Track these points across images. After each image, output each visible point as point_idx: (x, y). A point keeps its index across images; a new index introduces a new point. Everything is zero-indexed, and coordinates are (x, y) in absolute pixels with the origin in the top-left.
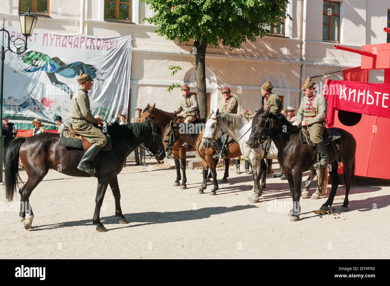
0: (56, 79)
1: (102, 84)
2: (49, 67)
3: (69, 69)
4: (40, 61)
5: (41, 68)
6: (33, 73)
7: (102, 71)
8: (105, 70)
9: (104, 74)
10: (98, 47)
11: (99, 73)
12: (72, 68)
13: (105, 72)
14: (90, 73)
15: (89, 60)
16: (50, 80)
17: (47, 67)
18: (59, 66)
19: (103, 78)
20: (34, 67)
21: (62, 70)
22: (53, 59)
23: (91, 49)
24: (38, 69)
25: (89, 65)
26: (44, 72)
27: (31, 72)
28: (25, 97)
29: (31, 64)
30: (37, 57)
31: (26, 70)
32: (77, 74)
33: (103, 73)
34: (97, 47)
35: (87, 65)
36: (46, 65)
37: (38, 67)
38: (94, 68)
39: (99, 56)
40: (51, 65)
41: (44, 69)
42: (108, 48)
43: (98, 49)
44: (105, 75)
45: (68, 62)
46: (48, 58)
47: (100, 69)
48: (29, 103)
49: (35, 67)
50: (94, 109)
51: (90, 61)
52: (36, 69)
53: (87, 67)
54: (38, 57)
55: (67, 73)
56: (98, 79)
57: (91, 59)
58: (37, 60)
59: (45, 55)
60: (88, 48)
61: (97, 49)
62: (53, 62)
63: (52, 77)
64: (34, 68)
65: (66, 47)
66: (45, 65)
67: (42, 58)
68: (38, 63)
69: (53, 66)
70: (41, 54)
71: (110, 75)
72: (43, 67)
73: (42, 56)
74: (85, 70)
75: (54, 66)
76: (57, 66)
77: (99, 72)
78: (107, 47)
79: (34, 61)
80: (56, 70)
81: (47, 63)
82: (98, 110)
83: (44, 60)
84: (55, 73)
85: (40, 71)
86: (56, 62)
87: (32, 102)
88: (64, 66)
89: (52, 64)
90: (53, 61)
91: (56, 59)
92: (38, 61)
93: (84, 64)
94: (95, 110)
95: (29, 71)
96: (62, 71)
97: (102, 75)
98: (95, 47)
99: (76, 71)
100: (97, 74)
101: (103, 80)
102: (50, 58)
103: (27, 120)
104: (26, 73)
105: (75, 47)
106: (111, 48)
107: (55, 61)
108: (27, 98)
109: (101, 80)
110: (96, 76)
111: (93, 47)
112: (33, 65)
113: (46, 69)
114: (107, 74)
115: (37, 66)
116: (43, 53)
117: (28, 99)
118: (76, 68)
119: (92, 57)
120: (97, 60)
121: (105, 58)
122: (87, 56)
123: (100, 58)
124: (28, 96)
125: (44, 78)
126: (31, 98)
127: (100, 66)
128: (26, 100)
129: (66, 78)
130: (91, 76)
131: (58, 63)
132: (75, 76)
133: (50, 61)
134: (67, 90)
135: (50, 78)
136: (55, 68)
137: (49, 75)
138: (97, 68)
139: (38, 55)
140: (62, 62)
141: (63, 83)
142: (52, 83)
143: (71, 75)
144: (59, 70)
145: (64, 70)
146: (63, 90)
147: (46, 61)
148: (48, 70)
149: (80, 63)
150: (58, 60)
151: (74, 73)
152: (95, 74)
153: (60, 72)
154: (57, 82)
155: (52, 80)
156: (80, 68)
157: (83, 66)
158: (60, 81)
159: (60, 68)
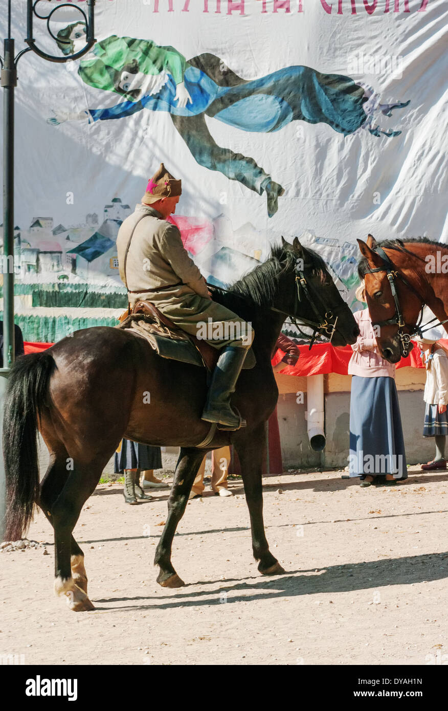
0: (210, 139)
2: (182, 94)
3: (260, 96)
4: (146, 73)
5: (152, 102)
6: (121, 119)
7: (390, 99)
10: (370, 4)
11: (376, 106)
12: (269, 93)
14: (344, 106)
15: (335, 57)
16: (188, 144)
17: (172, 95)
18: (221, 90)
21: (232, 101)
22: (196, 62)
23: (340, 11)
24: (140, 106)
25: (335, 75)
26: (162, 116)
27: (113, 117)
28: (94, 218)
29: (113, 89)
30: (134, 60)
31: (92, 112)
32: (291, 115)
33: (395, 106)
34: (363, 6)
35: (327, 77)
36: (169, 86)
37: (140, 97)
39: (375, 41)
40: (189, 85)
41: (164, 104)
42: (410, 5)
43: (370, 13)
45: (253, 71)
46: (175, 62)
47: (380, 89)
48: (109, 240)
49: (128, 96)
52: (131, 105)
53: (329, 83)
54: (138, 59)
55: (250, 112)
56: (375, 132)
57: (342, 51)
58: (134, 70)
59: (165, 48)
60: (328, 9)
61: (365, 12)
62: (194, 74)
63: (194, 132)
64: (126, 100)
65: (242, 13)
66: (164, 87)
67: (154, 62)
68: (140, 83)
69: (196, 89)
70: (150, 46)
72: (158, 97)
73: (153, 53)
74: (324, 99)
75: (202, 91)
76: (214, 90)
77: (378, 101)
79: (125, 74)
80: (210, 102)
81: (171, 80)
83: (161, 70)
84: (206, 117)
85: (147, 111)
86: (209, 71)
88: (241, 86)
89: (193, 80)
90: (197, 71)
91: (207, 63)
92: (139, 75)
93: (318, 74)
95: (106, 115)
96: (230, 107)
97: (389, 113)
98: (357, 5)
99: (285, 104)
100: (371, 111)
101: (396, 134)
102: (182, 58)
103: (104, 306)
104: (93, 123)
105: (278, 10)
106: (422, 5)
107: (203, 72)
108: (101, 221)
109: (388, 135)
110: (364, 119)
111: (349, 6)
112: (119, 90)
113: (172, 103)
115: (136, 92)
116: (157, 43)
117: (105, 222)
118: (287, 91)
119: (349, 45)
120: (370, 53)
121: (399, 45)
122: (328, 43)
123: (380, 48)
124: (106, 211)
125: (163, 138)
126: (116, 219)
127: (379, 79)
128: (97, 228)
129: (248, 133)
130: (345, 121)
131: (215, 77)
132: (283, 123)
133: (182, 70)
134: (254, 182)
135: (186, 137)
136: (205, 96)
137: (181, 125)
138: (368, 86)
139: (138, 49)
140: (229, 74)
141: (235, 152)
142: (194, 155)
143: (268, 120)
144: (221, 105)
145: (241, 101)
146: (238, 180)
147: (169, 70)
148: (178, 106)
149: (301, 73)
150: (215, 64)
151: (278, 111)
152: (363, 113)
153: (224, 112)
154: (212, 151)
155: (193, 142)
156: (301, 90)
157: (312, 81)
158: (226, 148)
159: (223, 95)
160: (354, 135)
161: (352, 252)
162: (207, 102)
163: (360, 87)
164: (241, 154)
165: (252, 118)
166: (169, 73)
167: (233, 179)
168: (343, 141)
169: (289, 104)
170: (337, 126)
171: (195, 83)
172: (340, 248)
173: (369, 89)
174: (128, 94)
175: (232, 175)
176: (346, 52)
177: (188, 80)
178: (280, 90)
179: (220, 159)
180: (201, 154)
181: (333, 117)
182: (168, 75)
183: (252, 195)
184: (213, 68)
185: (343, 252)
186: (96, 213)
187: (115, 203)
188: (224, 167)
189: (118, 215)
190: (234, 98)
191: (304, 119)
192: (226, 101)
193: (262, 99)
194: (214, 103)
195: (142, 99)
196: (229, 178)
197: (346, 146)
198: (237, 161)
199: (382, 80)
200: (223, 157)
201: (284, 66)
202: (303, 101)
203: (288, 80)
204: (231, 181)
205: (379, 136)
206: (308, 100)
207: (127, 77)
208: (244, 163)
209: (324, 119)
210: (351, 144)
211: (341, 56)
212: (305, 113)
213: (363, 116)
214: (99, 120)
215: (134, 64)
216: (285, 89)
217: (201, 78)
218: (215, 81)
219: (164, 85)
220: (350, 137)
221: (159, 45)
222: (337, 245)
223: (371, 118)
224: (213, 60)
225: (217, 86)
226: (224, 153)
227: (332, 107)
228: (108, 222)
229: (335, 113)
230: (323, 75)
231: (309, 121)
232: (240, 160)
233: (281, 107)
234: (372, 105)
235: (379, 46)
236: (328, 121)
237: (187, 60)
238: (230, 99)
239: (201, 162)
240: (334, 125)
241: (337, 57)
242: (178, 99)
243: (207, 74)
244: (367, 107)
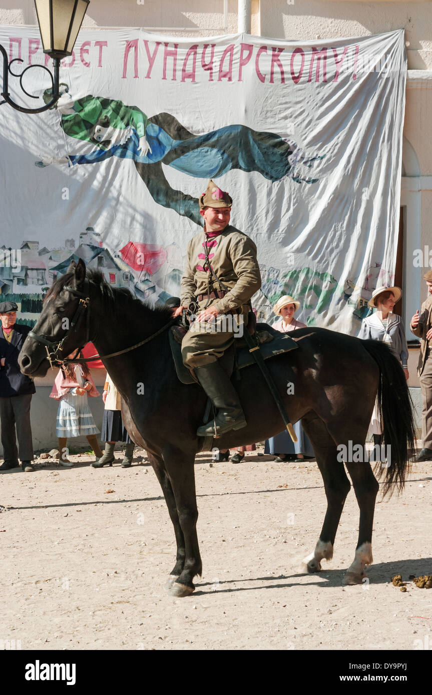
0: (166, 182)
1: (312, 192)
2: (144, 146)
3: (206, 149)
4: (115, 127)
5: (119, 151)
6: (95, 164)
8: (319, 149)
9: (316, 163)
10: (296, 75)
11: (299, 158)
12: (213, 146)
13: (321, 154)
14: (273, 158)
15: (266, 118)
16: (148, 186)
17: (136, 146)
18: (175, 143)
19: (314, 173)
20: (96, 148)
21: (183, 152)
22: (156, 120)
23: (272, 81)
24: (111, 153)
25: (266, 133)
26: (128, 162)
27: (89, 162)
28: (71, 242)
29: (88, 139)
30: (106, 117)
31: (72, 158)
32: (230, 165)
33: (314, 159)
34: (291, 76)
35: (260, 134)
36: (133, 138)
37: (110, 147)
38: (282, 143)
39: (299, 106)
40: (149, 138)
41: (129, 153)
42: (328, 76)
43: (296, 83)
44: (318, 166)
45: (200, 128)
46: (139, 119)
47: (302, 144)
49: (101, 146)
50: (285, 276)
51: (269, 120)
52: (103, 153)
53: (262, 139)
54: (109, 115)
55: (198, 162)
56: (297, 179)
57: (272, 113)
58: (106, 124)
59: (131, 107)
60: (262, 79)
61: (292, 81)
62: (154, 129)
63: (152, 177)
64: (99, 149)
65: (193, 81)
66: (130, 140)
67: (122, 119)
68: (111, 135)
69: (155, 142)
70: (119, 105)
71: (335, 163)
72: (125, 147)
73: (122, 111)
74: (256, 151)
75: (160, 143)
76: (169, 142)
77: (300, 155)
78: (325, 74)
79: (98, 127)
80: (166, 152)
81: (135, 134)
82: (297, 278)
83: (127, 125)
84: (163, 164)
85: (116, 158)
86: (166, 127)
87: (94, 258)
88: (190, 139)
89: (153, 134)
90: (156, 127)
91: (164, 121)
92: (110, 129)
93: (253, 131)
94: (288, 277)
95: (83, 160)
96: (182, 157)
97: (309, 164)
98: (286, 76)
99: (226, 156)
100: (295, 162)
101: (314, 181)
102: (144, 116)
105: (222, 79)
106: (336, 75)
107: (161, 128)
108: (77, 245)
109: (308, 182)
110: (289, 169)
111: (280, 76)
112: (94, 141)
113: (135, 153)
114: (324, 160)
115: (107, 142)
117: (81, 246)
118: (227, 145)
119: (278, 108)
120: (294, 116)
121: (319, 109)
122: (262, 106)
123: (303, 111)
124: (81, 237)
125: (128, 180)
126: (89, 244)
127: (302, 136)
128: (74, 250)
129: (196, 178)
130: (273, 170)
131: (170, 132)
132: (223, 172)
133: (145, 126)
134: (200, 218)
135: (146, 180)
136: (163, 148)
137: (143, 171)
138: (292, 142)
139: (109, 108)
140: (182, 130)
141: (185, 194)
142: (152, 195)
143: (212, 168)
144: (175, 155)
145: (191, 152)
146: (187, 216)
147: (134, 126)
148: (141, 155)
149: (239, 131)
150: (170, 122)
151: (220, 161)
152: (288, 163)
153: (176, 161)
154: (167, 192)
155: (152, 184)
156: (239, 144)
157: (247, 137)
158: (178, 190)
159: (177, 147)
160: (280, 181)
161: (276, 275)
162: (164, 153)
163: (286, 143)
164: (190, 195)
165: (199, 166)
166: (134, 128)
167: (183, 215)
168: (271, 186)
169: (229, 156)
170: (267, 174)
171: (154, 137)
172: (267, 272)
173: (293, 145)
174: (101, 144)
175: (182, 212)
176: (276, 114)
177: (149, 134)
178: (222, 144)
179: (173, 199)
180: (158, 194)
181: (264, 167)
182: (133, 130)
183: (198, 228)
184: (169, 125)
185: (269, 275)
186: (74, 239)
187: (89, 232)
188: (176, 205)
189: (91, 241)
190: (185, 150)
191: (240, 168)
192: (179, 152)
193: (207, 151)
194: (169, 153)
195: (112, 148)
196: (180, 214)
197: (273, 190)
198: (187, 201)
199: (304, 137)
200: (175, 197)
201: (226, 125)
202: (240, 153)
203: (229, 136)
204: (181, 216)
205: (300, 183)
206: (244, 153)
207: (100, 130)
208: (192, 202)
210: (277, 189)
211: (272, 117)
212: (242, 164)
213: (288, 166)
214: (77, 164)
215: (106, 120)
216: (226, 144)
217: (159, 133)
218: (170, 135)
219: (129, 137)
220: (276, 183)
221: (126, 105)
222: (264, 269)
223: (294, 168)
224: (169, 119)
225: (172, 140)
226: (176, 194)
227: (264, 159)
228: (83, 246)
229: (265, 163)
230: (257, 132)
231: (245, 170)
232: (189, 200)
233: (223, 158)
234: (295, 158)
235: (302, 110)
236: (260, 170)
237: (148, 118)
238: (182, 150)
239: (157, 201)
240: (265, 173)
241: (268, 118)
242: (141, 149)
243: (164, 130)
244: (291, 160)
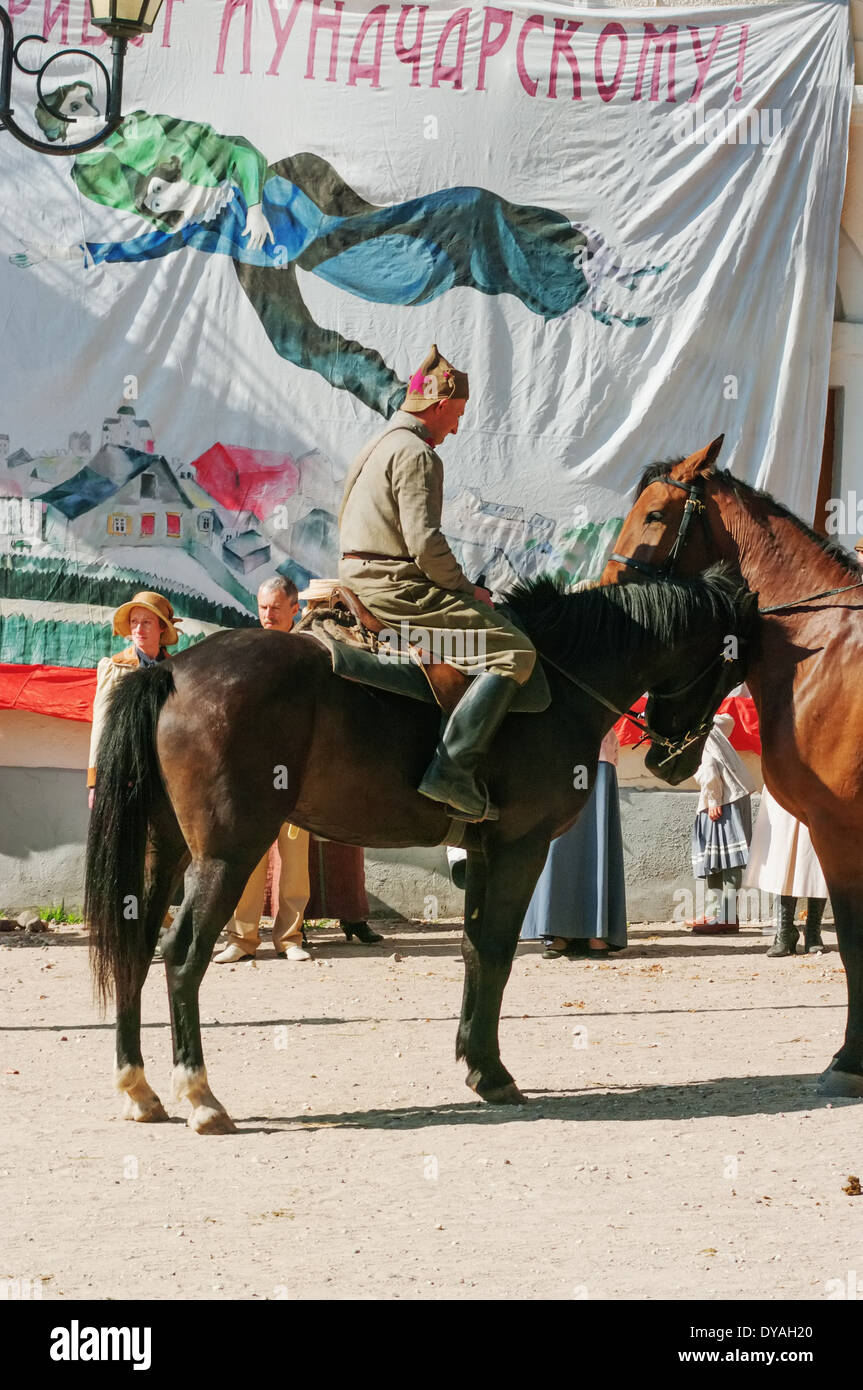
0: (303, 310)
1: (636, 346)
2: (256, 225)
3: (398, 238)
4: (194, 182)
5: (201, 236)
6: (144, 263)
7: (634, 257)
8: (657, 247)
9: (646, 281)
10: (607, 83)
11: (607, 268)
12: (415, 234)
13: (657, 262)
14: (546, 266)
15: (537, 175)
16: (262, 316)
17: (238, 227)
18: (328, 221)
19: (640, 303)
20: (148, 227)
21: (346, 244)
22: (286, 168)
23: (552, 93)
24: (183, 241)
25: (535, 209)
26: (219, 261)
28: (84, 440)
29: (132, 207)
30: (174, 158)
31: (92, 248)
32: (451, 277)
33: (641, 272)
34: (595, 85)
35: (523, 210)
36: (234, 209)
37: (180, 226)
38: (571, 233)
39: (613, 151)
40: (269, 209)
41: (224, 241)
42: (678, 89)
43: (607, 100)
44: (651, 288)
45: (387, 189)
46: (247, 165)
47: (615, 238)
48: (108, 482)
50: (568, 536)
51: (542, 181)
52: (164, 239)
53: (525, 223)
54: (181, 156)
55: (378, 266)
56: (600, 315)
57: (552, 165)
59: (231, 139)
60: (531, 88)
61: (598, 97)
62: (281, 189)
63: (274, 297)
64: (154, 229)
65: (376, 83)
66: (226, 211)
67: (211, 164)
68: (181, 199)
69: (283, 219)
70: (205, 134)
71: (689, 284)
72: (215, 227)
73: (209, 146)
74: (511, 250)
75: (294, 221)
76: (315, 220)
77: (611, 261)
78: (672, 84)
79: (156, 181)
80: (307, 243)
81: (239, 199)
82: (594, 541)
83: (221, 178)
84: (298, 270)
85: (192, 252)
86: (308, 186)
87: (132, 476)
88: (364, 214)
89: (278, 200)
90: (287, 185)
91: (306, 171)
93: (505, 204)
94: (574, 539)
95: (116, 253)
96: (342, 255)
97: (629, 282)
98: (583, 84)
99: (442, 256)
100: (597, 276)
101: (641, 322)
102: (261, 159)
103: (93, 602)
104: (92, 267)
105: (440, 82)
106: (696, 89)
107: (298, 186)
108: (95, 447)
109: (627, 322)
110: (584, 291)
111: (570, 84)
112: (143, 210)
113: (237, 241)
114: (665, 275)
116: (219, 129)
117: (104, 449)
118: (446, 232)
119: (563, 155)
120: (600, 173)
121: (655, 161)
122: (526, 149)
123: (620, 164)
124: (106, 429)
125: (218, 302)
126: (123, 445)
127: (615, 219)
128: (88, 457)
129: (373, 304)
130: (548, 293)
131: (318, 196)
132: (437, 290)
133: (260, 181)
134: (377, 394)
135: (259, 302)
136: (299, 232)
137: (252, 282)
138: (594, 232)
139: (183, 139)
140: (345, 193)
141: (347, 338)
142: (272, 339)
143: (409, 283)
144: (326, 249)
145: (363, 245)
146: (348, 388)
147: (236, 180)
148: (248, 247)
149: (474, 200)
150: (319, 174)
151: (429, 268)
152: (582, 279)
153: (329, 264)
154: (305, 334)
155: (272, 314)
156: (472, 231)
157: (492, 217)
158: (332, 329)
159: (333, 232)
160: (564, 318)
161: (547, 532)
162: (301, 242)
163: (580, 233)
164: (357, 343)
165: (381, 277)
166: (237, 186)
167: (340, 387)
168: (543, 330)
169: (449, 257)
170: (534, 301)
171: (281, 206)
172: (526, 524)
173: (596, 238)
174: (159, 217)
175: (339, 380)
176: (558, 168)
177: (270, 200)
178: (435, 228)
179: (318, 349)
180: (284, 337)
181: (528, 285)
182: (234, 189)
183: (372, 419)
184: (316, 181)
185: (530, 531)
186: (88, 432)
187: (124, 416)
188: (325, 364)
189: (127, 438)
190: (350, 238)
191: (474, 285)
192: (337, 242)
193: (400, 245)
194: (313, 245)
195: (183, 229)
196: (333, 385)
197: (547, 339)
198: (349, 355)
199: (620, 222)
200: (324, 346)
201: (445, 185)
202: (475, 252)
203: (451, 212)
204: (335, 389)
205: (609, 323)
206: (483, 251)
207: (159, 188)
208: (361, 358)
209: (512, 289)
210: (557, 336)
211: (549, 175)
212: (477, 274)
213: (582, 285)
214: (104, 262)
215: (174, 166)
216: (443, 229)
217: (293, 199)
218: (318, 205)
219: (225, 206)
220: (554, 322)
221: (221, 133)
222: (520, 518)
223: (594, 289)
224: (316, 166)
225: (322, 215)
226: (326, 337)
227: (528, 267)
228: (109, 448)
229: (531, 277)
230: (514, 206)
231: (483, 290)
232: (354, 352)
233: (435, 261)
234: (599, 267)
235: (617, 160)
236: (518, 291)
237: (269, 165)
238: (344, 239)
239: (283, 352)
240: (528, 300)
241: (542, 174)
242: (249, 234)
243: (305, 192)
244: (590, 271)
